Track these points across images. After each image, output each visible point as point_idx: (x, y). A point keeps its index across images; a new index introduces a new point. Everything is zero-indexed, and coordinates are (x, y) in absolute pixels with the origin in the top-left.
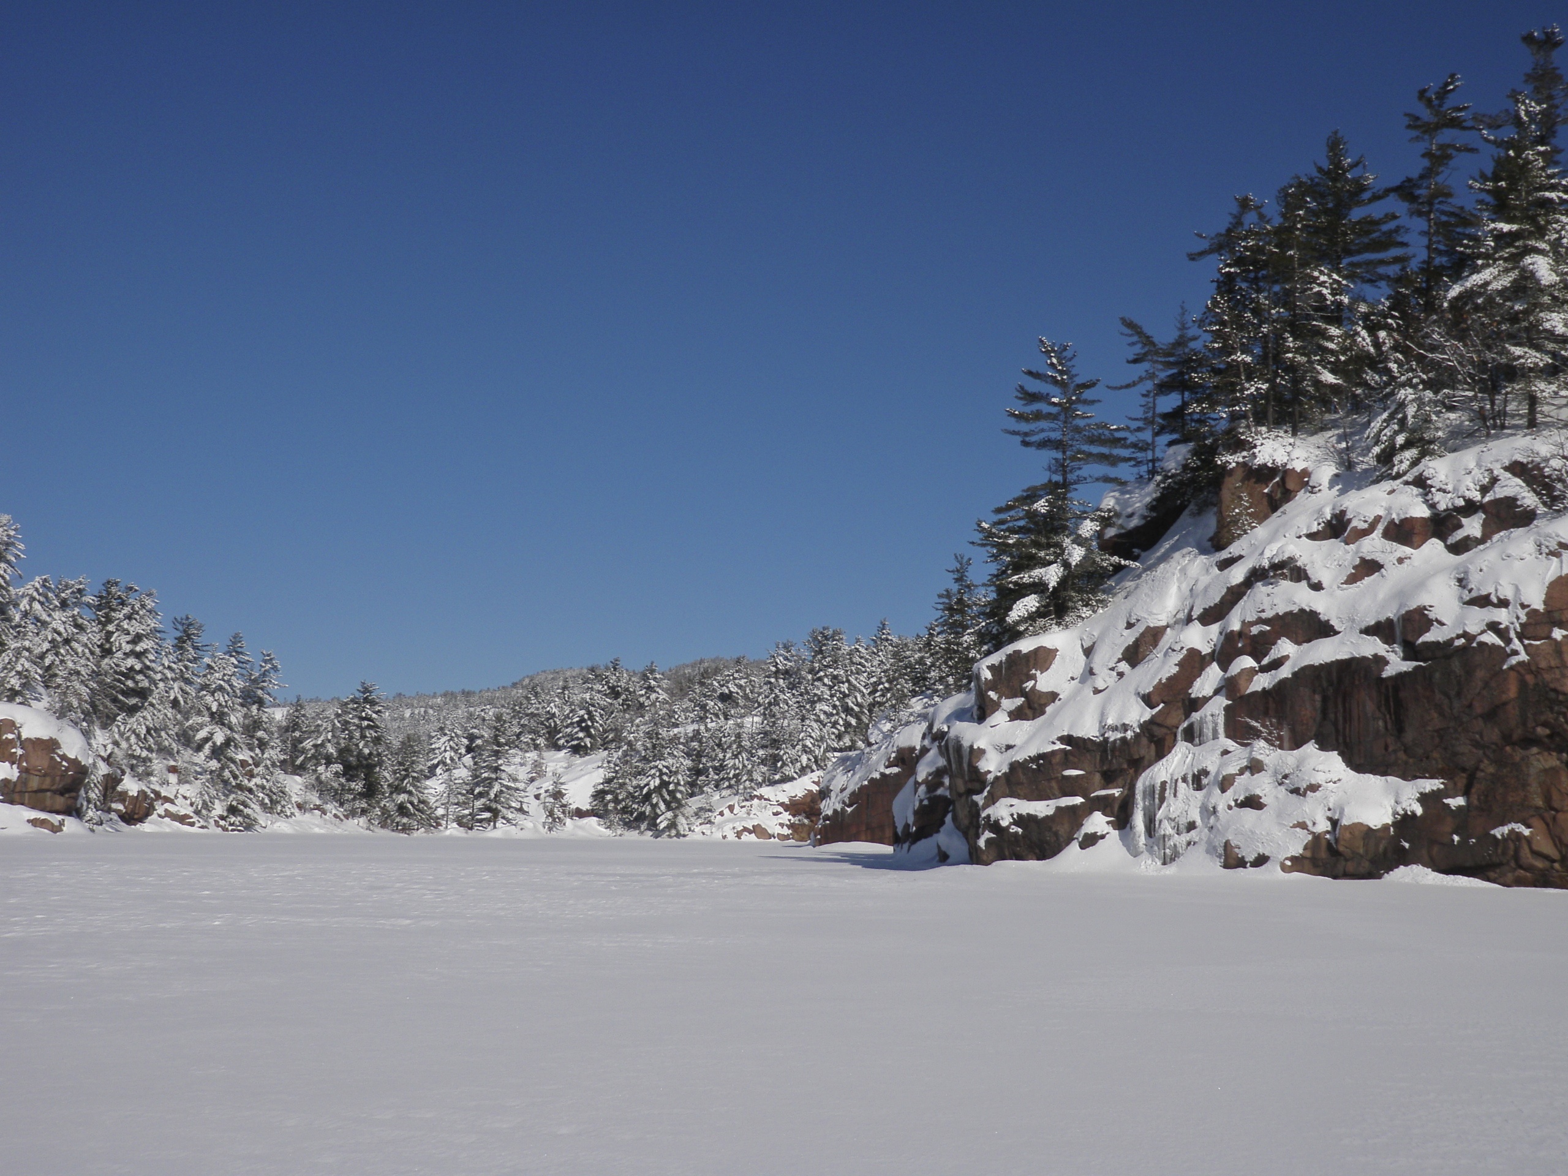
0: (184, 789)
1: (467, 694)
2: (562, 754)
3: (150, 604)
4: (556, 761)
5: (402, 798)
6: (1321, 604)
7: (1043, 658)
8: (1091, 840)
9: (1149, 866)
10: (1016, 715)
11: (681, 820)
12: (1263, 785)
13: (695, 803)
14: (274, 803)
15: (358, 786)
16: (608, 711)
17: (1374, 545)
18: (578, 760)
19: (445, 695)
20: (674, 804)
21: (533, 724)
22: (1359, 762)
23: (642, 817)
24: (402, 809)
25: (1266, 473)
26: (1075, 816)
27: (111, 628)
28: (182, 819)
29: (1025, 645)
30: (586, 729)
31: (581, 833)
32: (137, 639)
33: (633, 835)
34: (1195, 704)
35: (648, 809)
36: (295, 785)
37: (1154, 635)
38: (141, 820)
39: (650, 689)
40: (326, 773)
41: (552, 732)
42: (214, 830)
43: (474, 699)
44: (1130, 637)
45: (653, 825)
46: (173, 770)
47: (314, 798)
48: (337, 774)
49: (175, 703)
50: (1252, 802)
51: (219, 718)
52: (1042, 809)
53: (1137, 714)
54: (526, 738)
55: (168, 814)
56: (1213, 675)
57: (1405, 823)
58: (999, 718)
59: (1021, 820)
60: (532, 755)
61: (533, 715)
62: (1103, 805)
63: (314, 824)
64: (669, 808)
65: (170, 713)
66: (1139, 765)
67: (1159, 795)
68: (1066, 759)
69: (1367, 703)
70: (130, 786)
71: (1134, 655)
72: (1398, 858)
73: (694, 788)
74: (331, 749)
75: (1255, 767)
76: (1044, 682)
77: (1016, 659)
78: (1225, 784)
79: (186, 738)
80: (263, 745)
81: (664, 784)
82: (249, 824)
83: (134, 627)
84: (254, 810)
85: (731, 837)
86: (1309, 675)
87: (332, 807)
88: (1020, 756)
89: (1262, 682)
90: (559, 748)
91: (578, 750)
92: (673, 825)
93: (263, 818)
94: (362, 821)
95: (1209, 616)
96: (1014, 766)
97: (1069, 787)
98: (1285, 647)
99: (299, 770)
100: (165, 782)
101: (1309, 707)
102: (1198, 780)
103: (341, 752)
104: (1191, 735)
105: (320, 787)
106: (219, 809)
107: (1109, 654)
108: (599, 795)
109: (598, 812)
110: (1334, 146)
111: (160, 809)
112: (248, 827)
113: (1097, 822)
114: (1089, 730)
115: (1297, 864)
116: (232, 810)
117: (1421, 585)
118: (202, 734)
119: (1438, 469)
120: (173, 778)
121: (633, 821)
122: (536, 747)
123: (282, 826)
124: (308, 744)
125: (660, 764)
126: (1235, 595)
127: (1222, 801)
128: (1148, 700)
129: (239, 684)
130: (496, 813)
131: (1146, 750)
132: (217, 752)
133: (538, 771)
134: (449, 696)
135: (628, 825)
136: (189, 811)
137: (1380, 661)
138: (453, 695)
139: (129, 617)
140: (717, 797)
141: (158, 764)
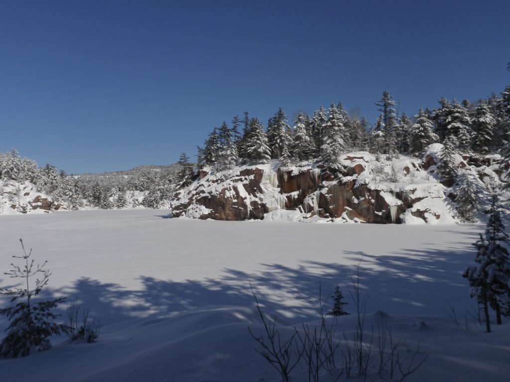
0: (65, 203)
1: (122, 172)
2: (138, 191)
3: (56, 169)
4: (137, 193)
5: (105, 203)
6: (204, 189)
7: (180, 193)
8: (183, 215)
9: (187, 218)
10: (177, 200)
11: (158, 206)
12: (197, 210)
13: (161, 202)
14: (81, 205)
15: (97, 201)
16: (147, 182)
17: (211, 183)
18: (141, 193)
19: (116, 172)
20: (157, 203)
21: (132, 185)
22: (206, 207)
23: (151, 205)
24: (105, 205)
25: (204, 172)
26: (181, 212)
27: (50, 174)
28: (65, 209)
29: (178, 192)
30: (143, 186)
31: (139, 208)
32: (55, 177)
33: (149, 208)
34: (193, 200)
35: (152, 204)
36: (85, 201)
37: (190, 192)
38: (58, 209)
39: (156, 178)
40: (91, 199)
41: (136, 187)
42: (71, 210)
43: (123, 173)
44: (188, 191)
45: (153, 207)
46: (63, 200)
47: (88, 204)
48: (93, 199)
49: (62, 188)
50: (196, 211)
51: (71, 190)
52: (178, 212)
53: (187, 201)
54: (131, 188)
55: (63, 208)
56: (195, 196)
57: (209, 214)
58: (175, 200)
59: (176, 213)
60: (132, 192)
61: (132, 184)
62: (184, 211)
63: (89, 208)
64: (156, 203)
65: (61, 189)
66: (188, 207)
67: (189, 210)
68: (181, 206)
69: (207, 201)
70: (56, 203)
71: (188, 194)
72: (208, 217)
73: (161, 199)
74: (91, 194)
75: (197, 207)
76: (180, 196)
77: (177, 193)
78: (194, 209)
79: (65, 194)
80: (78, 194)
81: (155, 199)
82: (77, 209)
83: (54, 175)
84: (78, 206)
85: (168, 208)
86: (203, 197)
87: (92, 205)
88: (176, 205)
89: (199, 198)
90: (138, 190)
91: (141, 190)
92: (157, 206)
93: (79, 208)
94: (98, 207)
95: (196, 190)
96: (175, 207)
97: (181, 209)
98: (201, 194)
99: (86, 198)
100: (61, 202)
101: (202, 201)
102: (192, 209)
103: (93, 195)
104: (193, 204)
105: (89, 201)
106: (71, 206)
107: (186, 193)
108: (143, 201)
109: (143, 204)
110: (224, 123)
111: (61, 207)
112: (77, 210)
113: (184, 213)
114: (183, 203)
115: (199, 218)
116: (74, 207)
117: (212, 188)
118: (67, 194)
119: (218, 174)
120: (63, 201)
121: (150, 206)
122: (133, 190)
123: (83, 209)
124: (87, 194)
125: (154, 195)
126: (198, 187)
127: (194, 211)
128: (189, 199)
129: (73, 184)
130: (123, 206)
131: (188, 205)
132: (70, 197)
133: (133, 195)
134: (117, 172)
135: (149, 207)
136: (66, 207)
137: (208, 196)
138: (118, 172)
139: (53, 172)
140: (166, 201)
141: (60, 199)
